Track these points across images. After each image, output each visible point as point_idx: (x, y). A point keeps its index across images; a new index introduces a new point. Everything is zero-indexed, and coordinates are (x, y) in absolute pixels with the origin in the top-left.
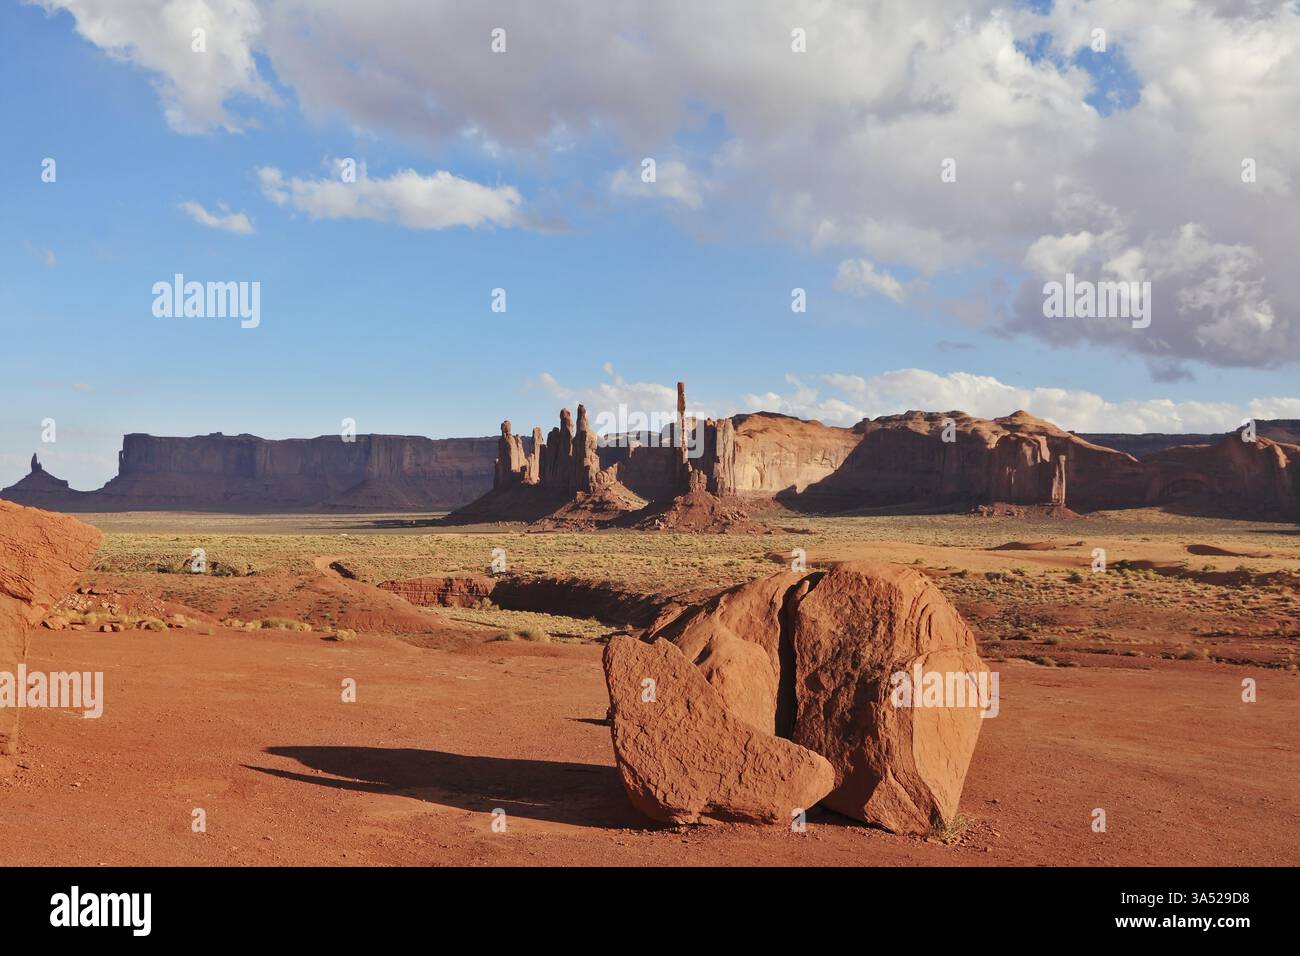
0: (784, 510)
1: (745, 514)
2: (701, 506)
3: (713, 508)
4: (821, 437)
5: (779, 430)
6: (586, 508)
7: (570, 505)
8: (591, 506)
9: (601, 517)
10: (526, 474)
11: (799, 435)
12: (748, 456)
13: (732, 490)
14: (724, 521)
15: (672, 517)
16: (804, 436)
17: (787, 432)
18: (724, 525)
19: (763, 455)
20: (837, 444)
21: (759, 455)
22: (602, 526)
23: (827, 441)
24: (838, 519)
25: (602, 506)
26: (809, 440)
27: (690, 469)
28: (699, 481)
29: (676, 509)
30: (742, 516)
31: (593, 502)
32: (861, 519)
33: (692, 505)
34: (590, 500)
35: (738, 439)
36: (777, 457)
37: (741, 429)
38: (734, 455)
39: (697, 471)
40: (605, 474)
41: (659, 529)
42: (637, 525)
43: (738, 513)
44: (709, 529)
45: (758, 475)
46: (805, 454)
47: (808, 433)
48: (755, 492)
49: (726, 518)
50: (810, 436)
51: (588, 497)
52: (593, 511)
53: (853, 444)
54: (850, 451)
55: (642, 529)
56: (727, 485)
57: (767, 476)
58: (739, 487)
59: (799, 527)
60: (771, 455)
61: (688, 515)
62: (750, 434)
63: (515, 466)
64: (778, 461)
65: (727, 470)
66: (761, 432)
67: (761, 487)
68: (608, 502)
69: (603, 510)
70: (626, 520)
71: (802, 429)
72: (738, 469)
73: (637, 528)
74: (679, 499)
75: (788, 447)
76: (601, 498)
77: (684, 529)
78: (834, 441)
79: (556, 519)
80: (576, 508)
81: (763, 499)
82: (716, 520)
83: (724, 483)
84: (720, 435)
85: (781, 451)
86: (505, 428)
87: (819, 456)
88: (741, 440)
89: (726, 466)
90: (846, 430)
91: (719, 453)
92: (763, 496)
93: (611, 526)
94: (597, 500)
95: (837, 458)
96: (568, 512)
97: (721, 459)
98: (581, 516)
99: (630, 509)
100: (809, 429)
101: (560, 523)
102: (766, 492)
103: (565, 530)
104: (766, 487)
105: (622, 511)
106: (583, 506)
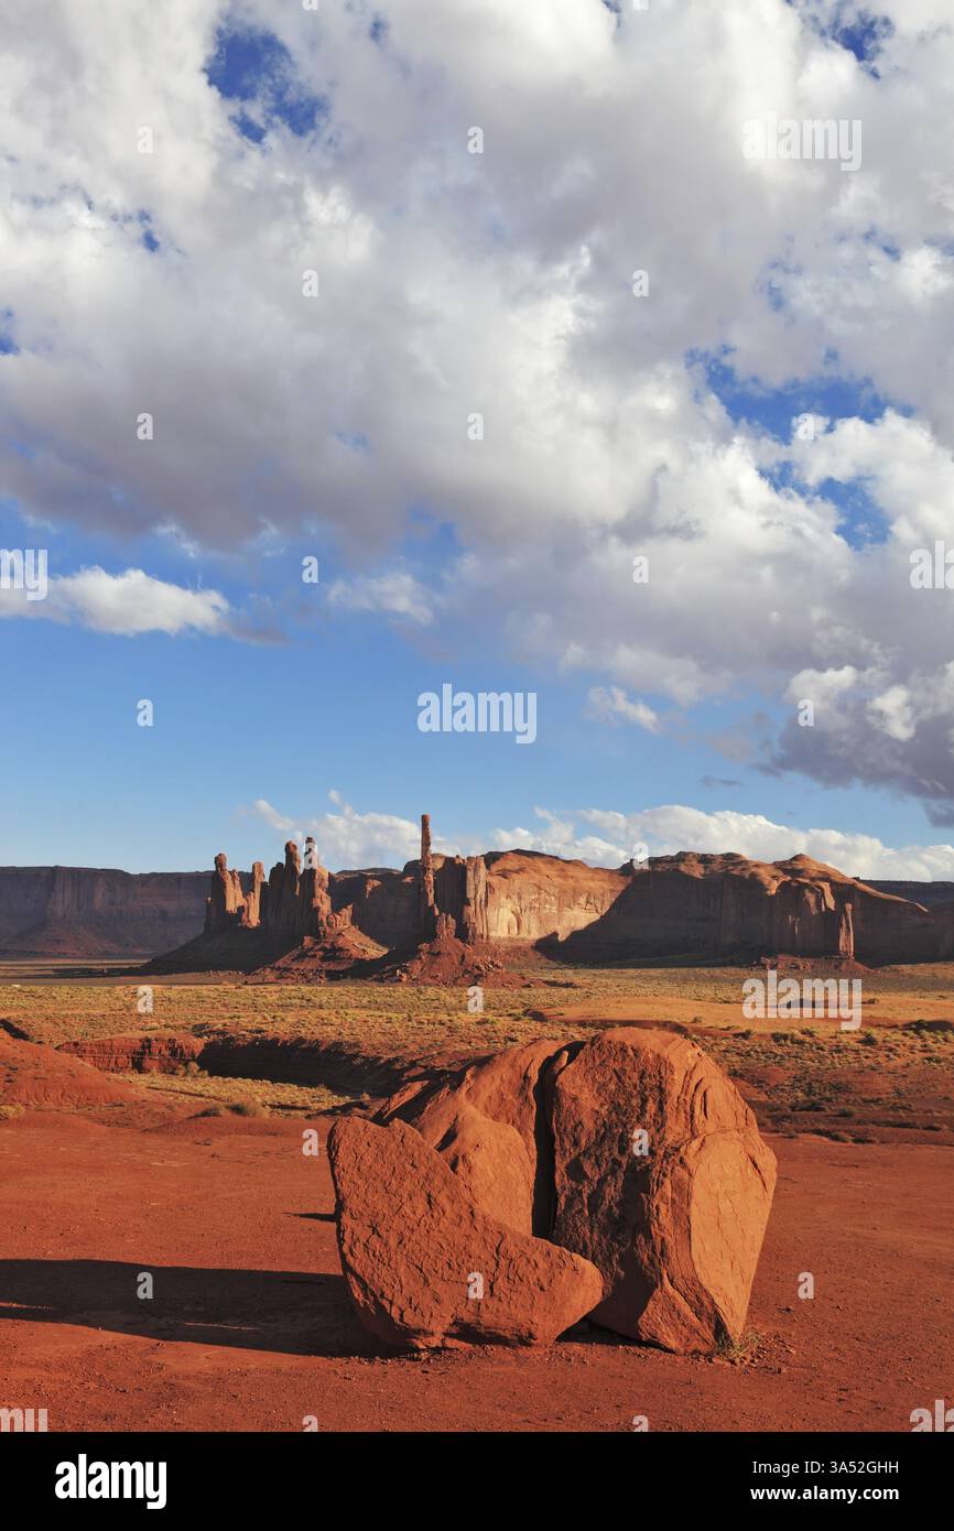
0: (544, 960)
1: (500, 964)
2: (449, 954)
3: (463, 957)
4: (585, 879)
5: (538, 871)
6: (315, 956)
7: (295, 952)
8: (321, 953)
9: (332, 966)
10: (244, 917)
11: (559, 876)
12: (503, 899)
13: (485, 937)
14: (476, 972)
15: (416, 967)
16: (565, 877)
17: (548, 873)
18: (476, 977)
19: (520, 898)
20: (602, 888)
21: (515, 897)
22: (334, 977)
23: (591, 884)
24: (606, 971)
25: (333, 953)
26: (571, 882)
27: (437, 913)
28: (447, 927)
29: (420, 958)
30: (497, 966)
31: (323, 949)
32: (632, 972)
33: (439, 954)
34: (317, 947)
35: (490, 879)
36: (535, 900)
37: (494, 868)
38: (487, 897)
39: (444, 915)
40: (338, 917)
41: (401, 981)
42: (375, 976)
43: (492, 963)
44: (459, 981)
45: (514, 919)
46: (568, 898)
47: (570, 873)
48: (511, 939)
49: (478, 968)
50: (572, 877)
51: (317, 943)
52: (323, 959)
53: (621, 888)
54: (617, 895)
55: (381, 981)
56: (479, 931)
57: (524, 921)
58: (492, 934)
59: (562, 980)
60: (530, 897)
61: (434, 965)
62: (504, 874)
63: (231, 906)
64: (537, 906)
65: (479, 915)
66: (517, 872)
67: (519, 933)
68: (341, 949)
69: (334, 959)
70: (363, 971)
71: (563, 870)
72: (491, 913)
73: (375, 980)
74: (424, 946)
75: (547, 889)
76: (332, 944)
77: (430, 981)
78: (598, 883)
79: (279, 968)
80: (302, 956)
81: (520, 948)
82: (466, 971)
83: (475, 928)
84: (470, 874)
85: (539, 894)
86: (219, 861)
87: (582, 900)
88: (495, 880)
89: (478, 910)
90: (611, 872)
91: (470, 894)
92: (520, 944)
93: (344, 977)
94: (328, 946)
95: (603, 903)
96: (293, 960)
97: (472, 902)
98: (309, 965)
99: (367, 957)
100: (571, 870)
101: (283, 974)
102: (523, 939)
103: (289, 981)
104: (524, 934)
105: (358, 960)
106: (312, 953)
